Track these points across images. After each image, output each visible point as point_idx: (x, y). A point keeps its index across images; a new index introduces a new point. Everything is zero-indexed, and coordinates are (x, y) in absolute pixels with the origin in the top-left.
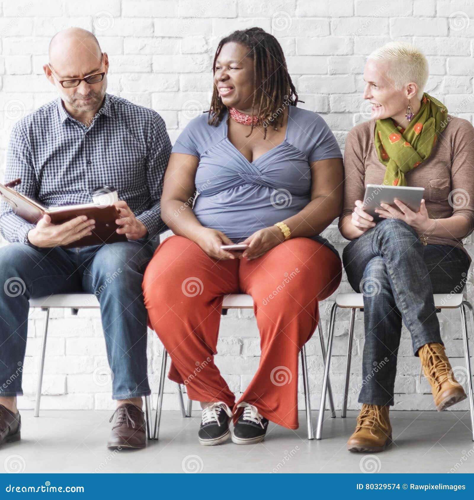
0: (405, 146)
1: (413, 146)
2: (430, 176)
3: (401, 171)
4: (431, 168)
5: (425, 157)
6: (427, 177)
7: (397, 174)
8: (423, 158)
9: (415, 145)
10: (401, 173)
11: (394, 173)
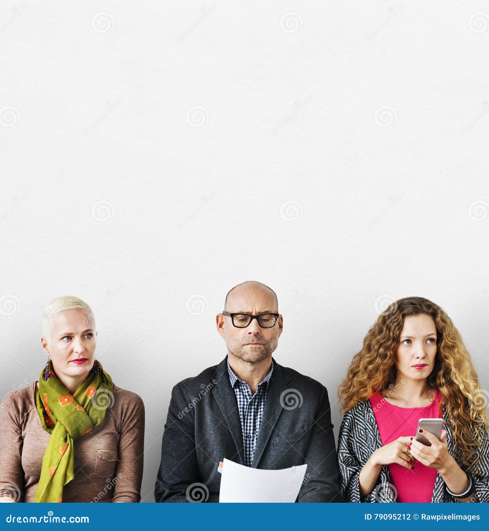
0: (78, 409)
1: (85, 410)
2: (98, 446)
3: (70, 437)
4: (99, 437)
5: (96, 423)
6: (94, 447)
7: (66, 440)
8: (94, 424)
9: (87, 410)
10: (70, 439)
11: (62, 439)
